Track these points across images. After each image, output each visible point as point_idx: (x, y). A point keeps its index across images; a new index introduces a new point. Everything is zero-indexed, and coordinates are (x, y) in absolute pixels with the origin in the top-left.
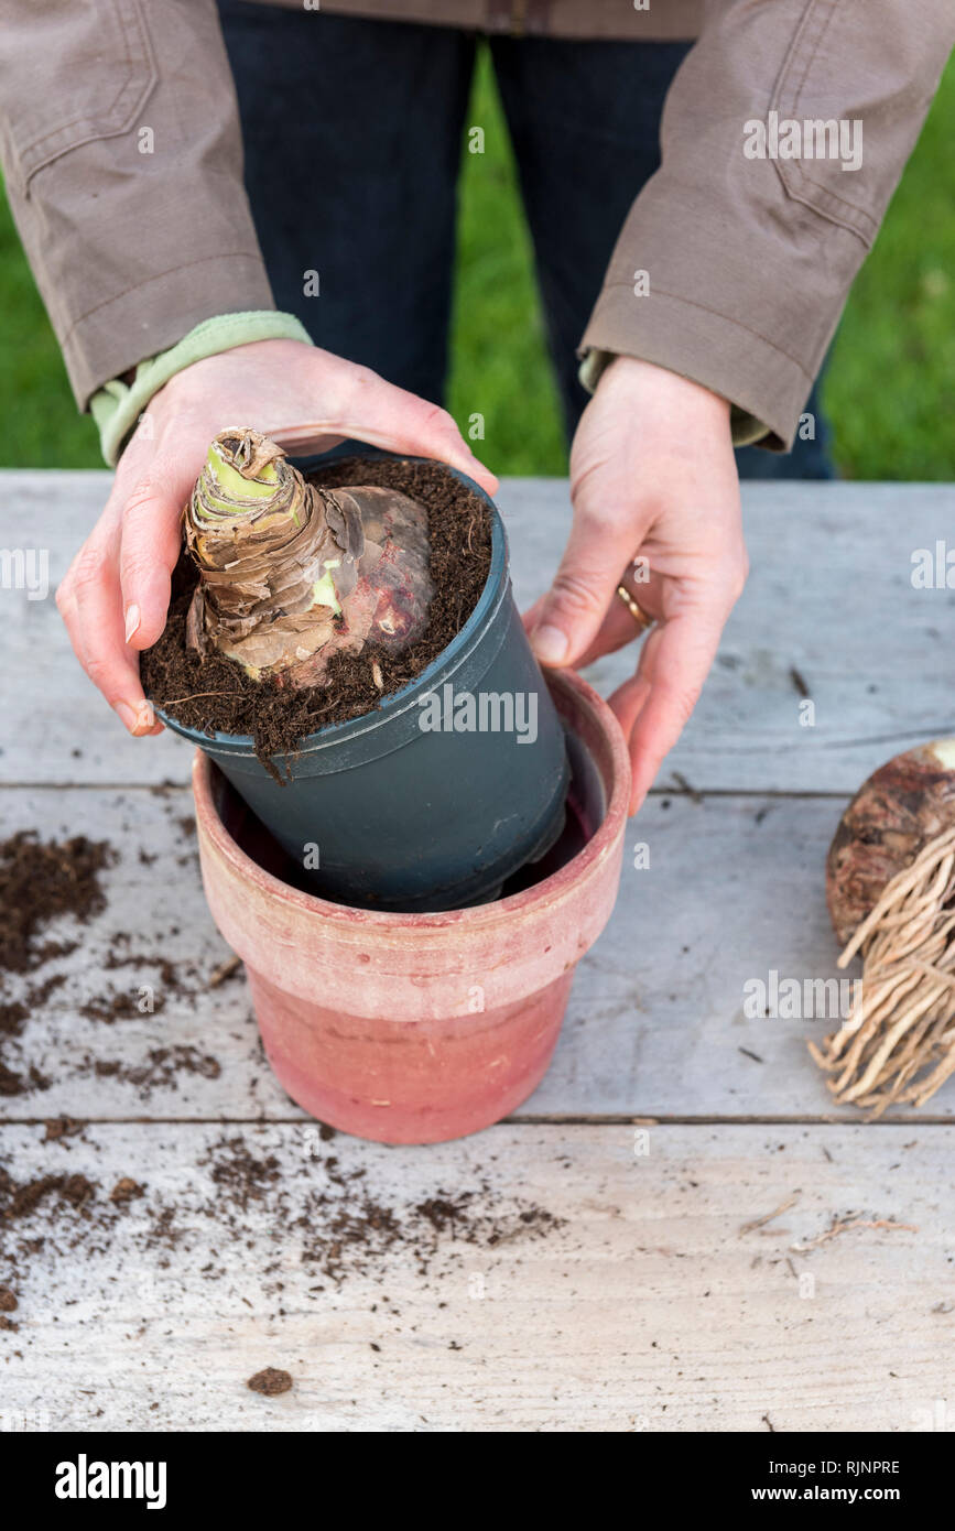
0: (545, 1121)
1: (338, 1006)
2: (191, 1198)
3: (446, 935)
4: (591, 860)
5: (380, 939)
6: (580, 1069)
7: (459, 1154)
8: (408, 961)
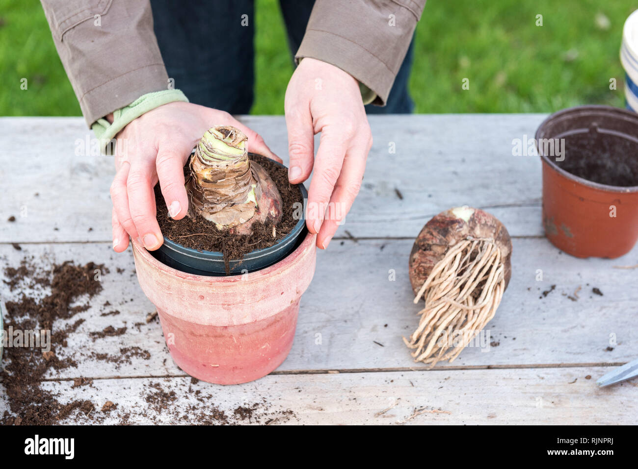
0: (290, 373)
1: (192, 320)
2: (137, 409)
3: (236, 285)
4: (300, 253)
5: (208, 288)
6: (306, 351)
7: (253, 387)
8: (220, 298)
